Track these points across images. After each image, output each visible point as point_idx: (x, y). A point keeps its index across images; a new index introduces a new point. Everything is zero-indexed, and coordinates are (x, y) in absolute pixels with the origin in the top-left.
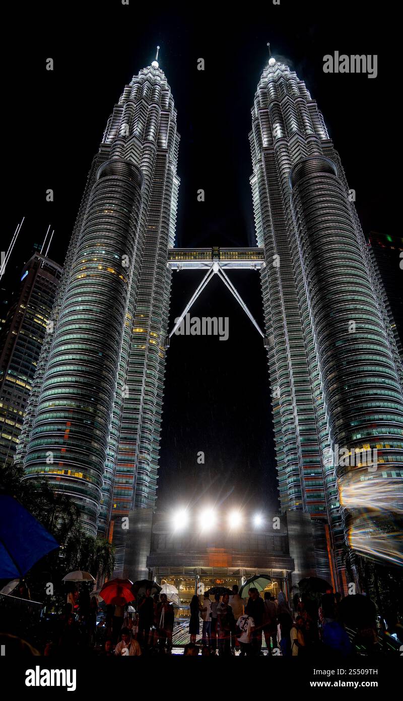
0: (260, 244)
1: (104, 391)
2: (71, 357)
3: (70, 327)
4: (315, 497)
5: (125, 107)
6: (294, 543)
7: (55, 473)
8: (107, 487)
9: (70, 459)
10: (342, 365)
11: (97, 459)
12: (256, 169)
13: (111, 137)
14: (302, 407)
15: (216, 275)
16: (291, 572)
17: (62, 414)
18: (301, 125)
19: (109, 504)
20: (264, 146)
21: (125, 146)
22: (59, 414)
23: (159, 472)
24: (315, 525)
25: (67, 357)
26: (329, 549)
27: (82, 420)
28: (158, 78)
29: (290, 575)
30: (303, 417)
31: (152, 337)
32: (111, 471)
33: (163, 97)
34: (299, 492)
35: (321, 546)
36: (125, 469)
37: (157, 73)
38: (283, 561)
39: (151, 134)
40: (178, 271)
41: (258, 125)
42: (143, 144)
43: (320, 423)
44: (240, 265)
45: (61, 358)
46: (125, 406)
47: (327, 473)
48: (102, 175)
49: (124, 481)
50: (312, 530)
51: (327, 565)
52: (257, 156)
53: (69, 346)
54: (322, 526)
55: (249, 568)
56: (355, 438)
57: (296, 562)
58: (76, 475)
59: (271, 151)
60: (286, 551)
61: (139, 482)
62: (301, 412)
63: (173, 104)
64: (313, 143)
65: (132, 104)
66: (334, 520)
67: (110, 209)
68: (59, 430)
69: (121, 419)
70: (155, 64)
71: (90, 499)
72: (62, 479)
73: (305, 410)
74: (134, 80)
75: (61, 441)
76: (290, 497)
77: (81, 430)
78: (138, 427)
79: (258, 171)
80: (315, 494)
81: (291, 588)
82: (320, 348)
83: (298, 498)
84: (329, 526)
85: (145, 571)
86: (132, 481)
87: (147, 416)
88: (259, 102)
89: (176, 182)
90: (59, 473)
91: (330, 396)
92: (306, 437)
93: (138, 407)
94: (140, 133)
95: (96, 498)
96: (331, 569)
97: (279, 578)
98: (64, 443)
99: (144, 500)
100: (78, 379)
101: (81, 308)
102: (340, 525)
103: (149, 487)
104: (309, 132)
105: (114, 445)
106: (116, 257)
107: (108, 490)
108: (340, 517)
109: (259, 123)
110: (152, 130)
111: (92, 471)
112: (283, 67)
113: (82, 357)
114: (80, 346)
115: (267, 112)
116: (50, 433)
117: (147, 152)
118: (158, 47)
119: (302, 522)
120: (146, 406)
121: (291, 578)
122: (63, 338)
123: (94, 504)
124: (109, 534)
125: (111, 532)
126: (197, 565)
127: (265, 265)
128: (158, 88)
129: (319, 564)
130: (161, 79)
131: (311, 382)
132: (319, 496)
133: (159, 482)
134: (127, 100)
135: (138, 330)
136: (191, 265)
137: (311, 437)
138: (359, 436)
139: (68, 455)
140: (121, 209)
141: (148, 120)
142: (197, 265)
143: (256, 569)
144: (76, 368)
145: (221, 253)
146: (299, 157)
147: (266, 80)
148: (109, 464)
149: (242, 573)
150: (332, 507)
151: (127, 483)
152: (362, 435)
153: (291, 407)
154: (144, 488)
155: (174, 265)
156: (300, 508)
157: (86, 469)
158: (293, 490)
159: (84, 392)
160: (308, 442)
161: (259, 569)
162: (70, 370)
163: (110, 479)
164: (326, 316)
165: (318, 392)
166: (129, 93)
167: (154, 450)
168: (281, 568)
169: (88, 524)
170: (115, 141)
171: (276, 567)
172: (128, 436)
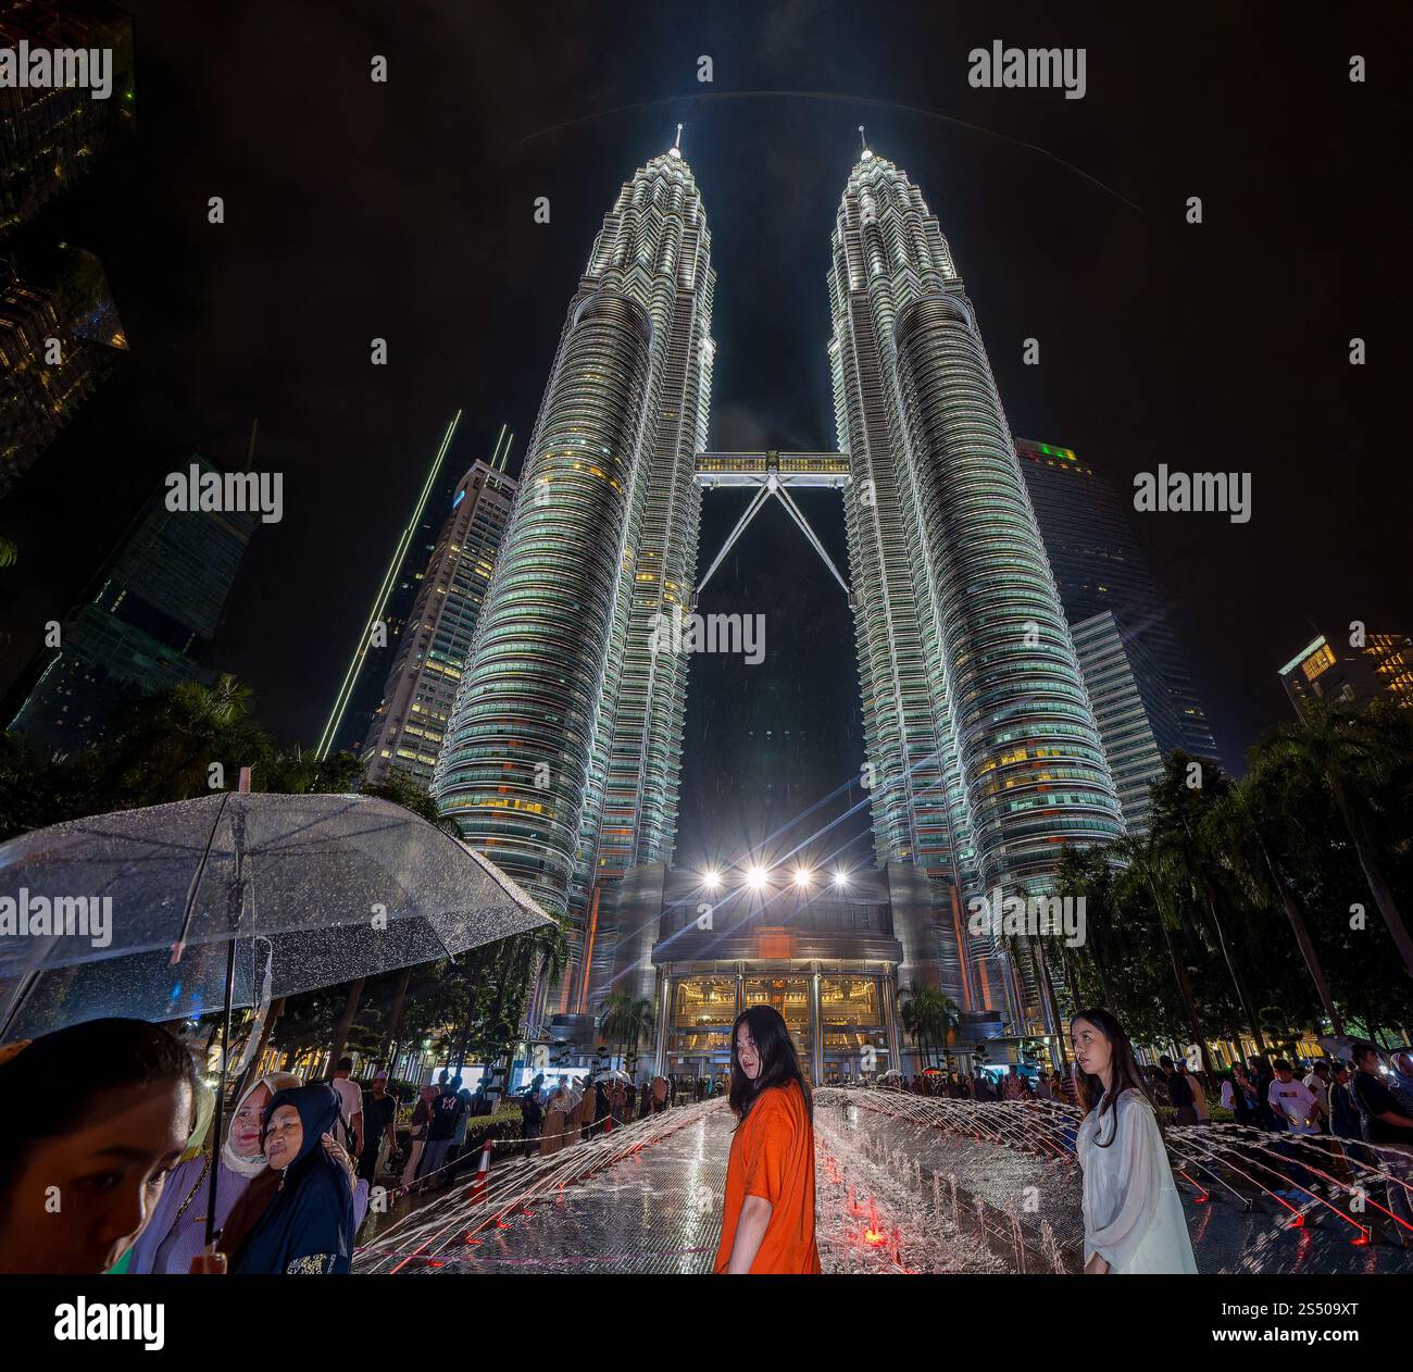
0: (844, 449)
1: (583, 669)
2: (524, 610)
3: (524, 562)
4: (933, 841)
5: (623, 217)
6: (900, 916)
7: (492, 805)
8: (589, 831)
9: (519, 780)
10: (979, 623)
11: (568, 781)
12: (838, 328)
13: (598, 266)
14: (910, 698)
15: (773, 497)
16: (896, 966)
17: (507, 706)
18: (913, 254)
19: (592, 860)
20: (852, 289)
21: (623, 280)
22: (500, 706)
23: (680, 806)
24: (934, 887)
25: (517, 611)
26: (957, 928)
27: (543, 715)
28: (680, 175)
29: (895, 971)
30: (912, 714)
31: (668, 589)
32: (597, 804)
33: (688, 205)
34: (907, 834)
35: (945, 922)
36: (621, 801)
37: (678, 165)
38: (882, 946)
39: (667, 263)
40: (712, 489)
41: (843, 257)
42: (653, 280)
43: (940, 723)
44: (810, 480)
45: (506, 613)
46: (622, 697)
47: (952, 802)
48: (583, 317)
49: (619, 819)
50: (929, 896)
51: (955, 954)
52: (841, 305)
53: (521, 593)
54: (944, 889)
55: (827, 960)
56: (1000, 741)
57: (905, 948)
58: (529, 808)
59: (863, 298)
60: (887, 930)
61: (645, 822)
62: (908, 704)
63: (704, 219)
64: (932, 283)
65: (636, 212)
66: (964, 879)
67: (596, 374)
68: (500, 732)
69: (615, 718)
70: (675, 153)
71: (554, 848)
72: (503, 815)
73: (914, 702)
74: (638, 175)
75: (504, 750)
76: (893, 842)
77: (540, 731)
78: (644, 731)
79: (842, 330)
80: (933, 837)
81: (898, 993)
82: (940, 600)
83: (906, 843)
84: (957, 888)
85: (651, 971)
86: (632, 819)
87: (659, 715)
88: (845, 219)
89: (708, 347)
90: (499, 804)
91: (957, 674)
92: (917, 745)
93: (643, 699)
94: (648, 261)
95: (566, 849)
96: (962, 961)
97: (877, 976)
98: (509, 754)
99: (652, 851)
100: (535, 647)
101: (544, 531)
102: (975, 886)
103: (663, 831)
104: (925, 265)
105: (602, 762)
106: (605, 450)
107: (591, 837)
108: (975, 875)
109: (843, 253)
110: (668, 258)
111: (558, 801)
112: (885, 163)
113: (544, 611)
114: (541, 593)
115: (858, 234)
116: (485, 738)
117: (660, 292)
118: (680, 127)
119: (913, 883)
120: (656, 699)
121: (896, 975)
122: (510, 581)
123: (563, 858)
124: (591, 910)
125: (596, 907)
126: (738, 957)
127: (850, 480)
128: (679, 189)
129: (941, 953)
130: (684, 176)
131: (924, 658)
132: (940, 840)
133: (679, 822)
134: (628, 206)
135: (644, 577)
136: (734, 480)
137: (926, 745)
138: (1007, 737)
139: (516, 775)
140: (613, 374)
141: (661, 241)
142: (742, 480)
143: (838, 961)
144: (532, 628)
145: (781, 461)
146: (906, 299)
147: (857, 183)
148: (594, 792)
149: (815, 968)
150: (962, 857)
151: (624, 822)
152: (1012, 735)
153: (893, 699)
154: (653, 832)
155: (706, 480)
156: (908, 860)
157: (548, 798)
158: (897, 831)
159: (546, 668)
160: (920, 753)
161: (843, 961)
162: (522, 632)
163: (594, 817)
164: (952, 548)
165: (937, 673)
166: (631, 196)
167: (671, 772)
168: (879, 958)
169: (549, 892)
170: (607, 272)
171: (872, 957)
172: (627, 746)
